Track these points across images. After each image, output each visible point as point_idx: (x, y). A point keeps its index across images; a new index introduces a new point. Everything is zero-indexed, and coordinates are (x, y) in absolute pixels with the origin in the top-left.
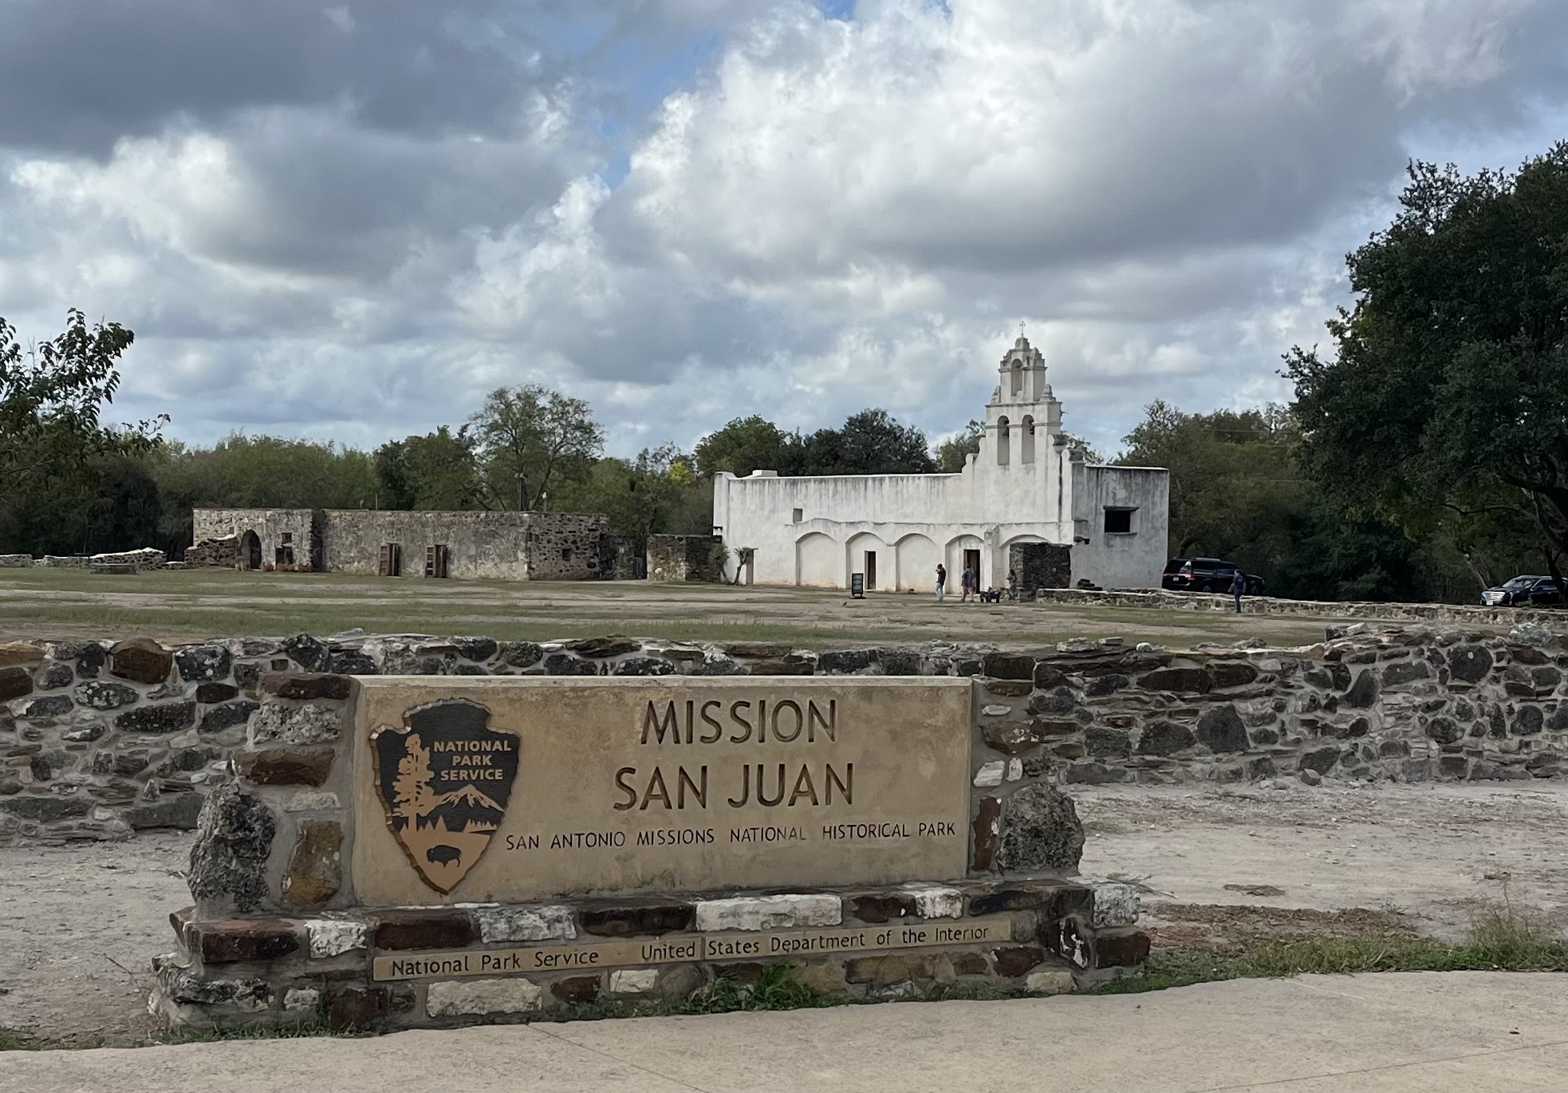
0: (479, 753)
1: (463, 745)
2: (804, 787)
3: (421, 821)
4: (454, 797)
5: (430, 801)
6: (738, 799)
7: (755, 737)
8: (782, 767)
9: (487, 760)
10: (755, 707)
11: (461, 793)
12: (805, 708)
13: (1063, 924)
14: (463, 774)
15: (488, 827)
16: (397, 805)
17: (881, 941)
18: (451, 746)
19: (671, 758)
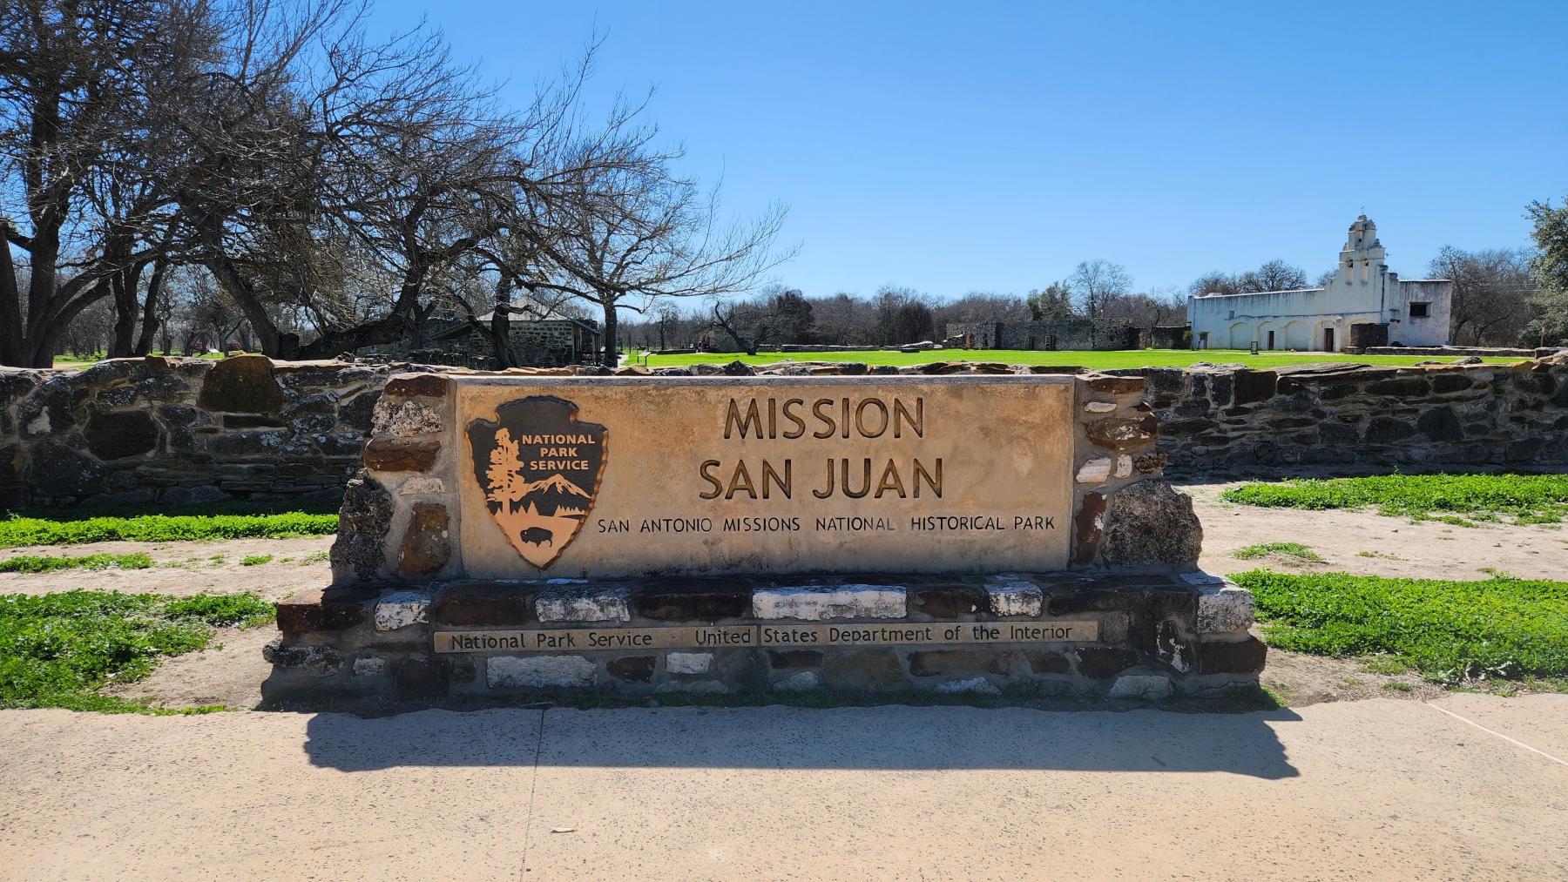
0: (566, 445)
1: (549, 439)
2: (890, 480)
3: (514, 506)
4: (544, 485)
5: (521, 488)
6: (823, 489)
7: (838, 433)
8: (868, 461)
9: (572, 452)
10: (838, 404)
11: (550, 481)
12: (891, 406)
13: (1160, 627)
14: (551, 465)
15: (577, 512)
16: (491, 491)
17: (949, 635)
18: (538, 439)
19: (754, 452)
